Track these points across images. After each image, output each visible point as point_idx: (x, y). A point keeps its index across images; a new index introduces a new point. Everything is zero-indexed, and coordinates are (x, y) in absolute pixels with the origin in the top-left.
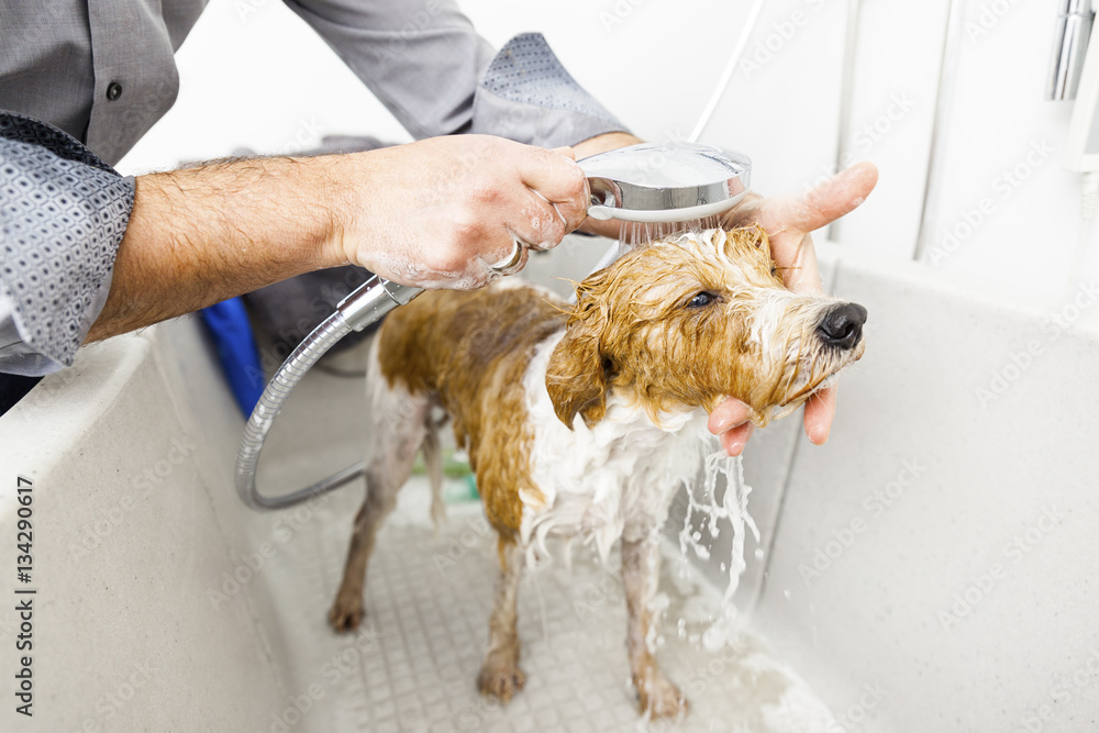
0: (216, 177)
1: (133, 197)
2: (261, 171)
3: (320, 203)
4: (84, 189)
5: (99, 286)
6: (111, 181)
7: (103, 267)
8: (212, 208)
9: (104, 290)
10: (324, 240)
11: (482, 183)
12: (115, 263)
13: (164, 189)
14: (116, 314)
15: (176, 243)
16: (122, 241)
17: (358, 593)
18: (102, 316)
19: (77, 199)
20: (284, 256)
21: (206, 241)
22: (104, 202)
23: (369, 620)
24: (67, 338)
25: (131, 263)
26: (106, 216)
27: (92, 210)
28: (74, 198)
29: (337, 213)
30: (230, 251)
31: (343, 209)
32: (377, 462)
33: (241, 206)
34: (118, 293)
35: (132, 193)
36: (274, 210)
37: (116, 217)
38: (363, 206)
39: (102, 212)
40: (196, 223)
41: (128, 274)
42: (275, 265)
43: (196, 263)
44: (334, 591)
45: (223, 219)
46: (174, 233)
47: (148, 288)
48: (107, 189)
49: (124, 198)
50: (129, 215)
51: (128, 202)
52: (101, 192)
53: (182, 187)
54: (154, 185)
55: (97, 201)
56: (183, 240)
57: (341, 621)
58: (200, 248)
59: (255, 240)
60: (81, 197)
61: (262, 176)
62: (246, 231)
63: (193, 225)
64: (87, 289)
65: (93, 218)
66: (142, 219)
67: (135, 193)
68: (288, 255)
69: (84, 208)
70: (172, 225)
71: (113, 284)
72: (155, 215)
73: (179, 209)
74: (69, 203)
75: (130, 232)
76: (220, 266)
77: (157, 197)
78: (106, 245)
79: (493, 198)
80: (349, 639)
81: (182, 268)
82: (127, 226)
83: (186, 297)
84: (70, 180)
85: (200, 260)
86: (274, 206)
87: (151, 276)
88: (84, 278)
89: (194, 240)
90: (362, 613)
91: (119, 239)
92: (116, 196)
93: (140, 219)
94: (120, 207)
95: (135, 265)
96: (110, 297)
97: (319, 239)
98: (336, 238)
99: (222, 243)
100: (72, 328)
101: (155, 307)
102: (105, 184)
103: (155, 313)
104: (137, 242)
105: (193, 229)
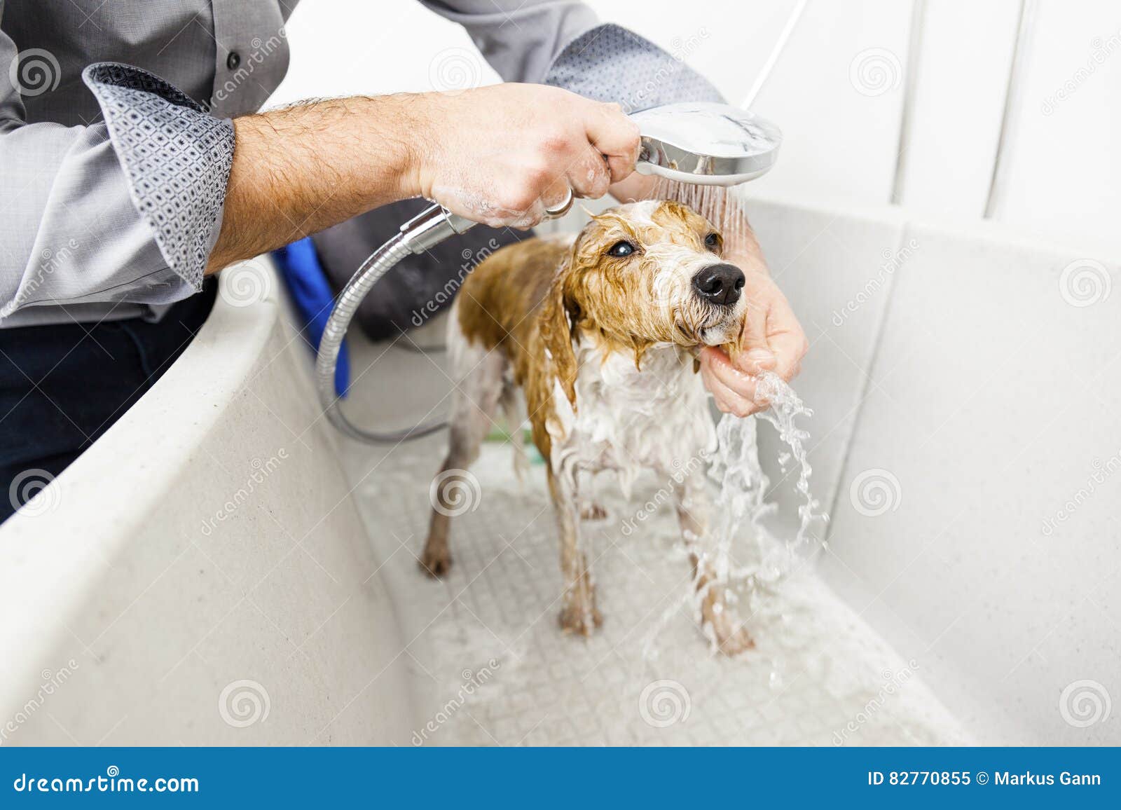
0: (304, 117)
1: (234, 138)
2: (344, 110)
3: (398, 138)
4: (196, 130)
5: (214, 219)
6: (215, 123)
7: (217, 201)
8: (304, 146)
9: (218, 223)
10: (402, 172)
11: (553, 132)
12: (225, 199)
13: (260, 129)
14: (227, 247)
15: (275, 179)
16: (229, 178)
17: (444, 542)
18: (215, 248)
19: (192, 140)
20: (366, 189)
21: (300, 176)
22: (213, 142)
23: (456, 568)
24: (197, 265)
25: (238, 199)
26: (216, 155)
27: (205, 150)
28: (189, 139)
29: (415, 148)
30: (320, 186)
31: (420, 145)
32: (462, 416)
33: (326, 143)
34: (228, 228)
35: (232, 134)
36: (358, 145)
37: (224, 156)
38: (440, 143)
39: (213, 151)
40: (290, 160)
41: (236, 208)
42: (360, 198)
43: (292, 198)
44: (422, 542)
45: (313, 155)
46: (273, 169)
47: (253, 221)
48: (213, 130)
49: (227, 139)
50: (233, 155)
51: (231, 142)
52: (209, 134)
53: (275, 127)
54: (251, 126)
55: (207, 142)
56: (280, 176)
57: (432, 567)
58: (295, 184)
59: (342, 174)
60: (194, 138)
61: (344, 113)
62: (332, 165)
63: (288, 162)
64: (207, 222)
65: (206, 156)
66: (243, 157)
67: (235, 134)
68: (370, 188)
69: (198, 148)
70: (269, 162)
71: (224, 218)
72: (255, 153)
73: (275, 148)
74: (186, 144)
75: (233, 169)
76: (313, 200)
77: (255, 137)
78: (218, 181)
79: (562, 148)
80: (441, 583)
81: (280, 202)
82: (232, 164)
83: (284, 230)
84: (182, 123)
85: (295, 194)
86: (357, 142)
87: (256, 209)
88: (205, 212)
89: (290, 175)
90: (450, 561)
91: (227, 177)
92: (221, 137)
93: (242, 158)
94: (226, 146)
95: (242, 200)
96: (222, 230)
97: (397, 172)
98: (413, 172)
99: (314, 178)
100: (200, 256)
101: (258, 241)
102: (211, 126)
103: (258, 246)
104: (242, 179)
105: (288, 165)
